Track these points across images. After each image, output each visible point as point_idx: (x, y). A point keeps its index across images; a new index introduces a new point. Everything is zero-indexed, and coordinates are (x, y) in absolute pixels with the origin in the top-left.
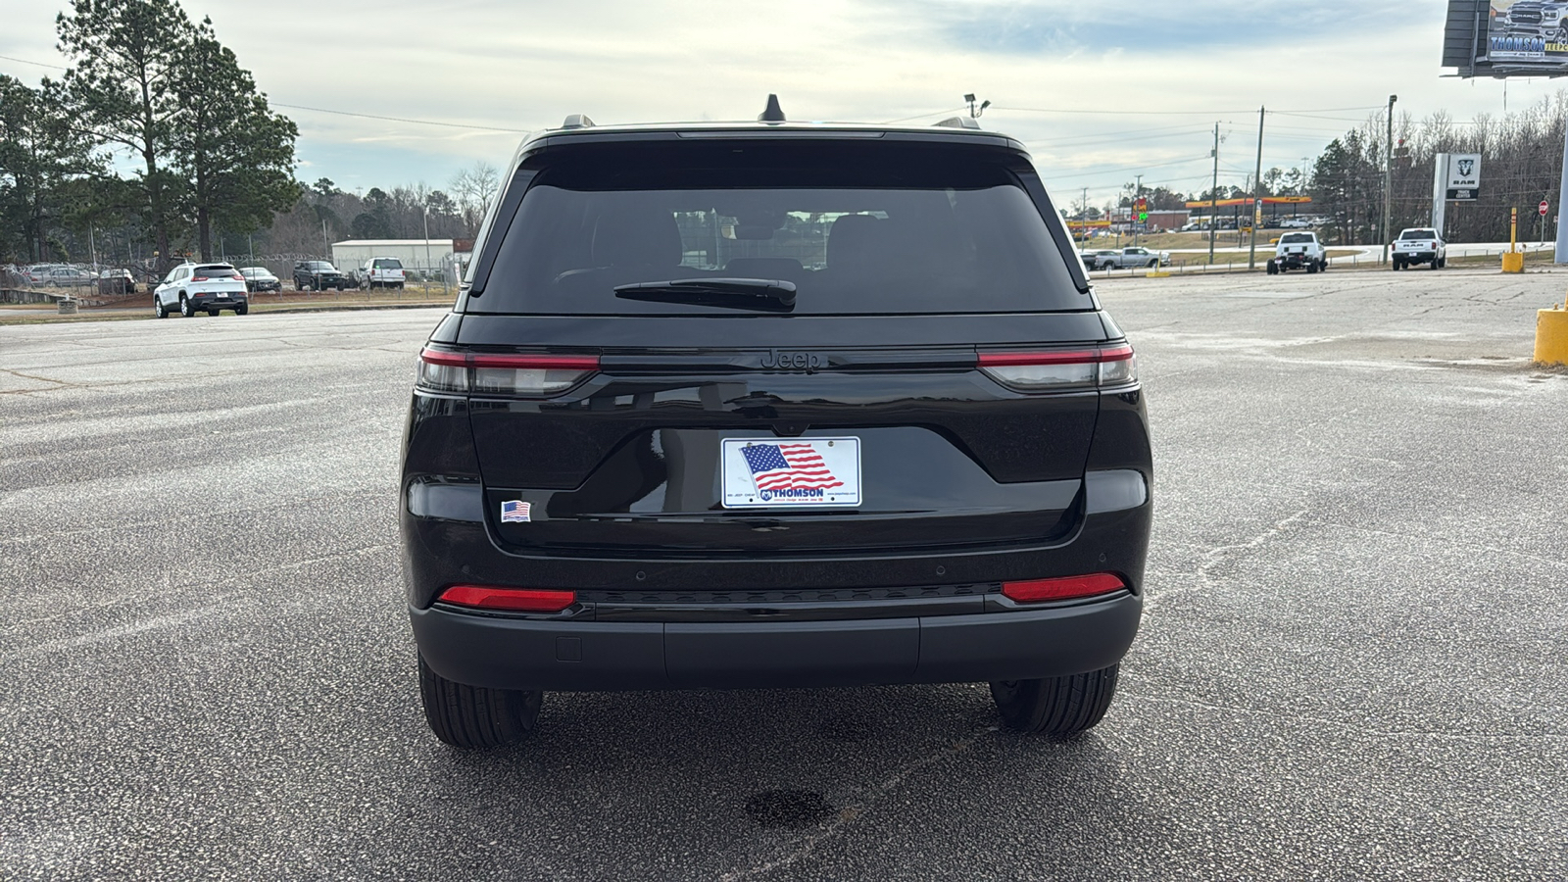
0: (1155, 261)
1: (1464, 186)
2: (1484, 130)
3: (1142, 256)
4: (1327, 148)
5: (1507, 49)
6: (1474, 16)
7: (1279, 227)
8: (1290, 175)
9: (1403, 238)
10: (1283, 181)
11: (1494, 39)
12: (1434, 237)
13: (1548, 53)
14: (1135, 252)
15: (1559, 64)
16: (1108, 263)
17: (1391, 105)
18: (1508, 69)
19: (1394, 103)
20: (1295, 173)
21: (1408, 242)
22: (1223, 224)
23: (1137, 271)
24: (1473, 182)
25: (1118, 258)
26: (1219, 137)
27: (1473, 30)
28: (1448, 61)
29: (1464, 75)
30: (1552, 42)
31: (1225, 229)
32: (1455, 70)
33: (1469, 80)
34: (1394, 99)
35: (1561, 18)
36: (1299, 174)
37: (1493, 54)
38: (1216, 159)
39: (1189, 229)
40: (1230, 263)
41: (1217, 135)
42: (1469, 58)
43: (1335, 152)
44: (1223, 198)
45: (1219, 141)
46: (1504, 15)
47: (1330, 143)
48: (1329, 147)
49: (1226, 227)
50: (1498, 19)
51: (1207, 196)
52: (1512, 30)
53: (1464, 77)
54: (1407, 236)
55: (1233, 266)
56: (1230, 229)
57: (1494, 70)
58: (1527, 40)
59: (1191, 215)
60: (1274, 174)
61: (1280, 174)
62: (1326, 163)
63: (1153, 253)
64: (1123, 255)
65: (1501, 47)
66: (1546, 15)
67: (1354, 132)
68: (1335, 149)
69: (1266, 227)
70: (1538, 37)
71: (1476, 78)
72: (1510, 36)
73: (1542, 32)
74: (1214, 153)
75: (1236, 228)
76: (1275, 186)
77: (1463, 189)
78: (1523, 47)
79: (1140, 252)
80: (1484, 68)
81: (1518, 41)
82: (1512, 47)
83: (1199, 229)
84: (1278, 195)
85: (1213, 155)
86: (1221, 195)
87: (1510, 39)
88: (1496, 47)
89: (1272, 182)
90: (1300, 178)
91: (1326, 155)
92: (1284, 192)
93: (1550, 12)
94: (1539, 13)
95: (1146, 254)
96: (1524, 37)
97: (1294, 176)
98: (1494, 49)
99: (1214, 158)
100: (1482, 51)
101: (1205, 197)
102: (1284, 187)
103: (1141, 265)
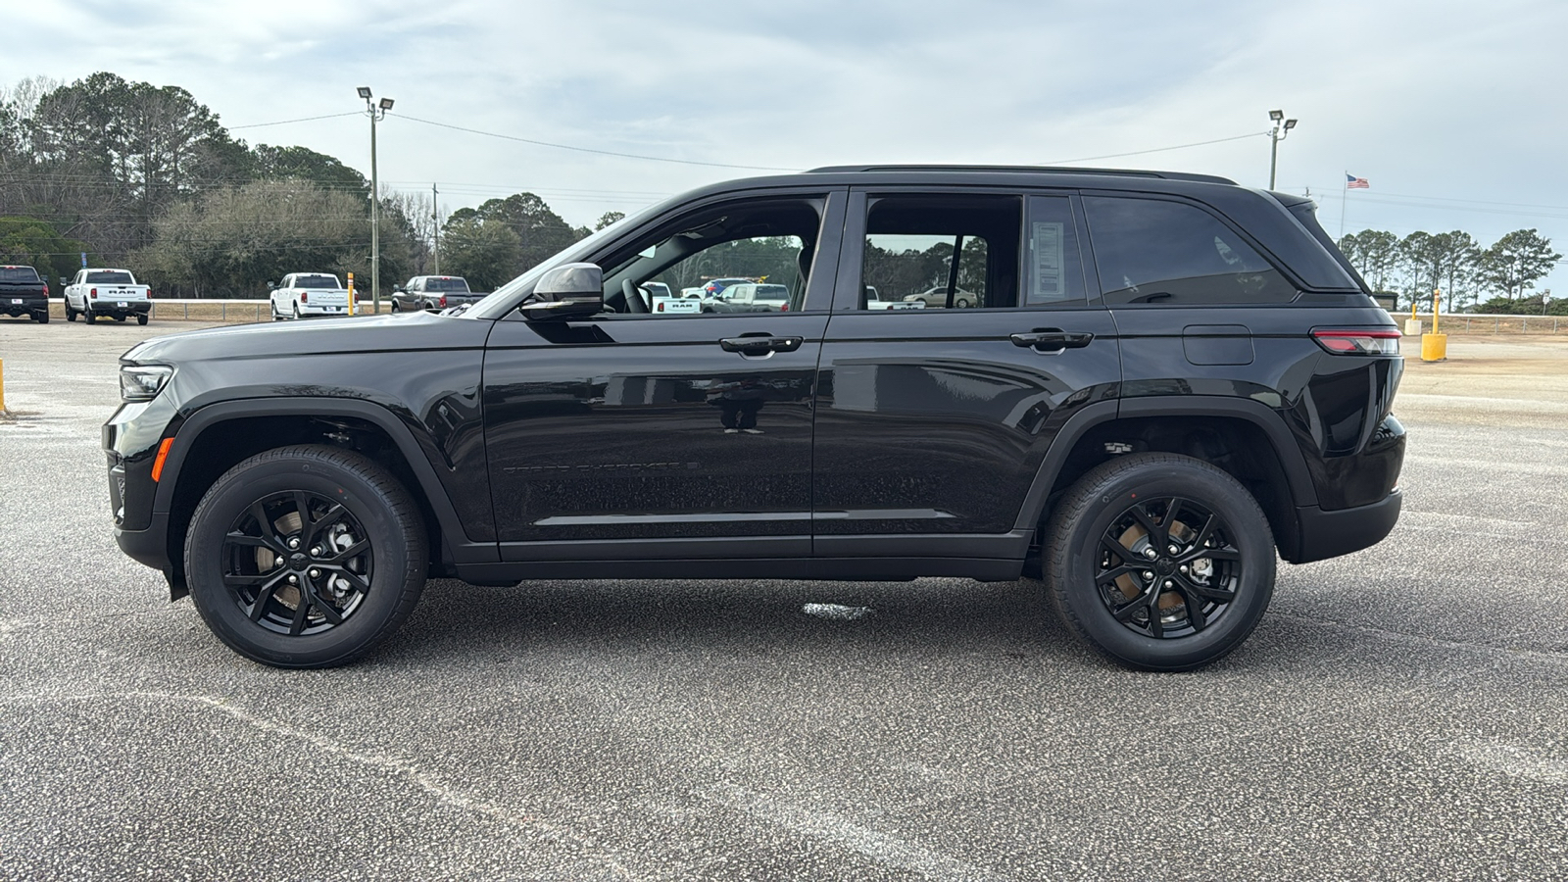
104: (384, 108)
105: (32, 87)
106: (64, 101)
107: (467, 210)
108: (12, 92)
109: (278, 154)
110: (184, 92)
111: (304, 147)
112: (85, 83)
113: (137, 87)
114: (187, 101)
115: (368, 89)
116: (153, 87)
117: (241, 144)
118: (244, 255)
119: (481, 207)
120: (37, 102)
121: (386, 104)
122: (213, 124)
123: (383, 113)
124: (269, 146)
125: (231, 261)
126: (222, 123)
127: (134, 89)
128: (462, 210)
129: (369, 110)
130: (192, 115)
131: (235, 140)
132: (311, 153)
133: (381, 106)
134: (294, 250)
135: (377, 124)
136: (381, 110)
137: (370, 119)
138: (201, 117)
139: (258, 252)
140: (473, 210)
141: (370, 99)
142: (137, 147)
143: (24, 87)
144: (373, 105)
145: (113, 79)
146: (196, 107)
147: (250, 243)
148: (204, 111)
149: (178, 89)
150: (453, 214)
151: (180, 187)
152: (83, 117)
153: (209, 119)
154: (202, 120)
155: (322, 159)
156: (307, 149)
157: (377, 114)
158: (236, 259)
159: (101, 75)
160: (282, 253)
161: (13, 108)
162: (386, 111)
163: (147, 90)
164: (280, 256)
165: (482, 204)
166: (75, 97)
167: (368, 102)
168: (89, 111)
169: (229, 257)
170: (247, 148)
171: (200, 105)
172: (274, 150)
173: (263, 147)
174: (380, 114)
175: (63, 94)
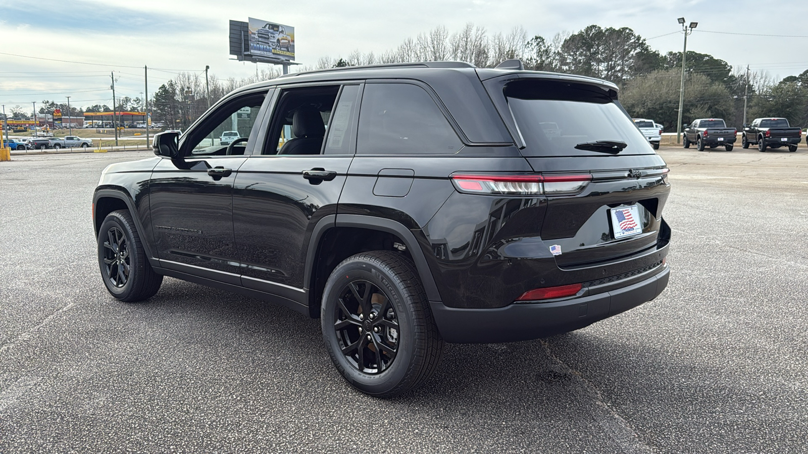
0: (84, 144)
1: (244, 112)
2: (232, 85)
3: (77, 141)
4: (159, 89)
5: (258, 50)
6: (241, 33)
7: (136, 127)
8: (135, 101)
9: (224, 136)
10: (132, 104)
11: (252, 44)
12: (237, 135)
13: (273, 54)
14: (72, 139)
15: (279, 59)
16: (56, 145)
17: (207, 70)
18: (259, 59)
19: (208, 70)
20: (138, 100)
21: (227, 137)
22: (106, 125)
23: (74, 149)
24: (248, 111)
25: (63, 142)
26: (114, 79)
27: (241, 39)
28: (232, 52)
29: (240, 60)
30: (275, 49)
31: (108, 128)
32: (235, 57)
33: (242, 62)
34: (208, 67)
35: (277, 38)
36: (140, 101)
37: (252, 51)
38: (114, 91)
39: (87, 127)
40: (124, 146)
41: (112, 78)
42: (241, 52)
43: (164, 90)
44: (99, 112)
45: (114, 81)
46: (255, 34)
47: (161, 86)
48: (160, 88)
49: (108, 126)
50: (252, 36)
51: (90, 109)
52: (259, 41)
53: (239, 61)
54: (225, 135)
55: (126, 147)
56: (110, 127)
57: (253, 59)
58: (265, 47)
59: (85, 120)
60: (127, 100)
61: (130, 100)
62: (160, 96)
63: (83, 140)
64: (66, 140)
65: (255, 49)
66: (271, 36)
67: (171, 81)
68: (163, 89)
69: (129, 127)
70: (269, 46)
71: (245, 62)
72: (258, 44)
73: (270, 44)
74: (112, 87)
75: (113, 127)
76: (128, 106)
77: (244, 114)
78: (264, 50)
79: (74, 139)
80: (249, 57)
81: (262, 47)
82: (259, 49)
83: (93, 127)
84: (130, 111)
85: (112, 89)
86: (98, 109)
87: (258, 45)
88: (253, 48)
89: (126, 104)
90: (141, 103)
91: (159, 92)
92: (133, 109)
93: (272, 35)
94: (268, 35)
95: (79, 140)
96: (264, 45)
97: (138, 102)
98: (252, 49)
99: (112, 90)
100: (247, 49)
101: (89, 110)
102: (133, 107)
103: (77, 146)
104: (692, 28)
105: (560, 37)
106: (573, 41)
107: (791, 77)
108: (552, 40)
109: (678, 56)
110: (630, 30)
111: (692, 51)
112: (583, 31)
113: (607, 30)
114: (631, 33)
115: (683, 19)
116: (614, 29)
117: (657, 53)
118: (642, 110)
119: (801, 75)
120: (562, 43)
121: (694, 25)
122: (642, 44)
123: (691, 30)
124: (674, 52)
125: (635, 114)
126: (647, 43)
127: (606, 31)
128: (788, 78)
129: (683, 30)
130: (633, 41)
131: (654, 51)
132: (696, 54)
133: (690, 27)
134: (668, 107)
135: (688, 37)
136: (690, 29)
137: (684, 35)
138: (637, 41)
139: (649, 109)
140: (795, 77)
141: (684, 24)
142: (606, 60)
143: (557, 37)
144: (686, 27)
145: (596, 28)
146: (635, 37)
147: (646, 104)
148: (639, 38)
149: (627, 28)
150: (782, 80)
151: (623, 78)
152: (581, 47)
153: (640, 42)
154: (637, 43)
155: (701, 56)
156: (694, 52)
157: (688, 32)
158: (638, 113)
159: (591, 27)
160: (661, 108)
161: (550, 48)
162: (693, 29)
163: (611, 31)
164: (660, 110)
165: (802, 73)
166: (578, 38)
167: (683, 26)
168: (584, 44)
169: (635, 112)
170: (659, 54)
171: (637, 35)
172: (677, 54)
173: (671, 53)
174: (690, 31)
175: (573, 38)
